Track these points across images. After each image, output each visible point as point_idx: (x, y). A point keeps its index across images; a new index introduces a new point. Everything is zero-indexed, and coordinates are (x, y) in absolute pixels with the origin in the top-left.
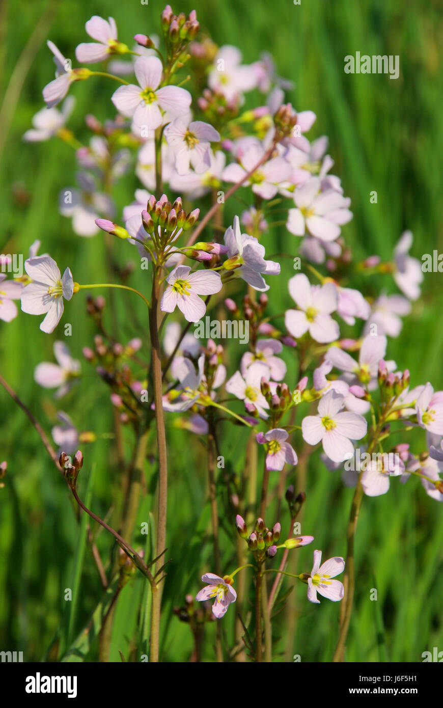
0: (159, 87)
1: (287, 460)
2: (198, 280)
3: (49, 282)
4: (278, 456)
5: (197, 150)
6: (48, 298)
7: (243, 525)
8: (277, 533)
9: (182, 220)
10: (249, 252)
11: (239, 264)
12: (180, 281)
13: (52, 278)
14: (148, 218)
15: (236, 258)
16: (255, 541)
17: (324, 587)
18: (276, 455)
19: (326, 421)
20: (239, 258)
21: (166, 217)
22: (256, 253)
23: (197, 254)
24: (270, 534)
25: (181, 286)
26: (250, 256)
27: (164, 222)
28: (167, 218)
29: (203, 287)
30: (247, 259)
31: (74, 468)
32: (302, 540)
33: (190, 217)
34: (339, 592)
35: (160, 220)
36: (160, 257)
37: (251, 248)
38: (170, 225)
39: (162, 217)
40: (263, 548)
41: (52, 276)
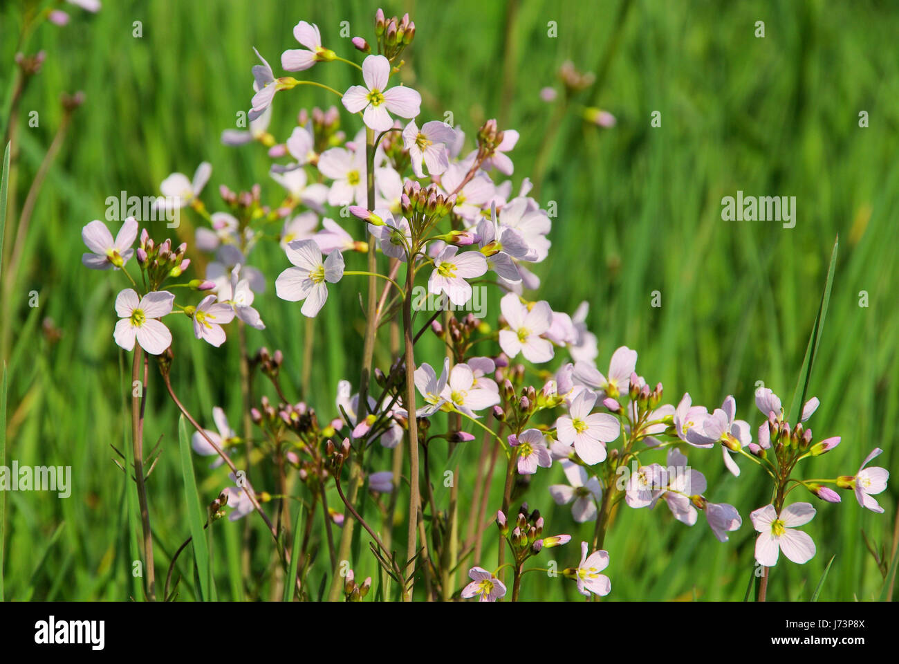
0: (386, 89)
1: (540, 462)
2: (462, 262)
3: (308, 267)
4: (530, 458)
5: (429, 153)
6: (309, 282)
7: (504, 521)
8: (540, 529)
9: (440, 205)
10: (509, 236)
11: (497, 250)
12: (445, 264)
13: (311, 261)
14: (408, 203)
15: (494, 244)
16: (520, 536)
17: (590, 582)
18: (528, 458)
19: (577, 423)
20: (497, 244)
21: (425, 201)
22: (517, 236)
23: (457, 239)
24: (533, 529)
25: (445, 268)
26: (511, 240)
27: (423, 207)
28: (427, 202)
29: (467, 270)
30: (507, 243)
31: (342, 455)
32: (560, 538)
33: (448, 203)
34: (605, 586)
35: (418, 206)
36: (415, 245)
37: (512, 232)
38: (430, 209)
39: (421, 202)
40: (525, 544)
41: (313, 261)
